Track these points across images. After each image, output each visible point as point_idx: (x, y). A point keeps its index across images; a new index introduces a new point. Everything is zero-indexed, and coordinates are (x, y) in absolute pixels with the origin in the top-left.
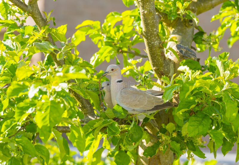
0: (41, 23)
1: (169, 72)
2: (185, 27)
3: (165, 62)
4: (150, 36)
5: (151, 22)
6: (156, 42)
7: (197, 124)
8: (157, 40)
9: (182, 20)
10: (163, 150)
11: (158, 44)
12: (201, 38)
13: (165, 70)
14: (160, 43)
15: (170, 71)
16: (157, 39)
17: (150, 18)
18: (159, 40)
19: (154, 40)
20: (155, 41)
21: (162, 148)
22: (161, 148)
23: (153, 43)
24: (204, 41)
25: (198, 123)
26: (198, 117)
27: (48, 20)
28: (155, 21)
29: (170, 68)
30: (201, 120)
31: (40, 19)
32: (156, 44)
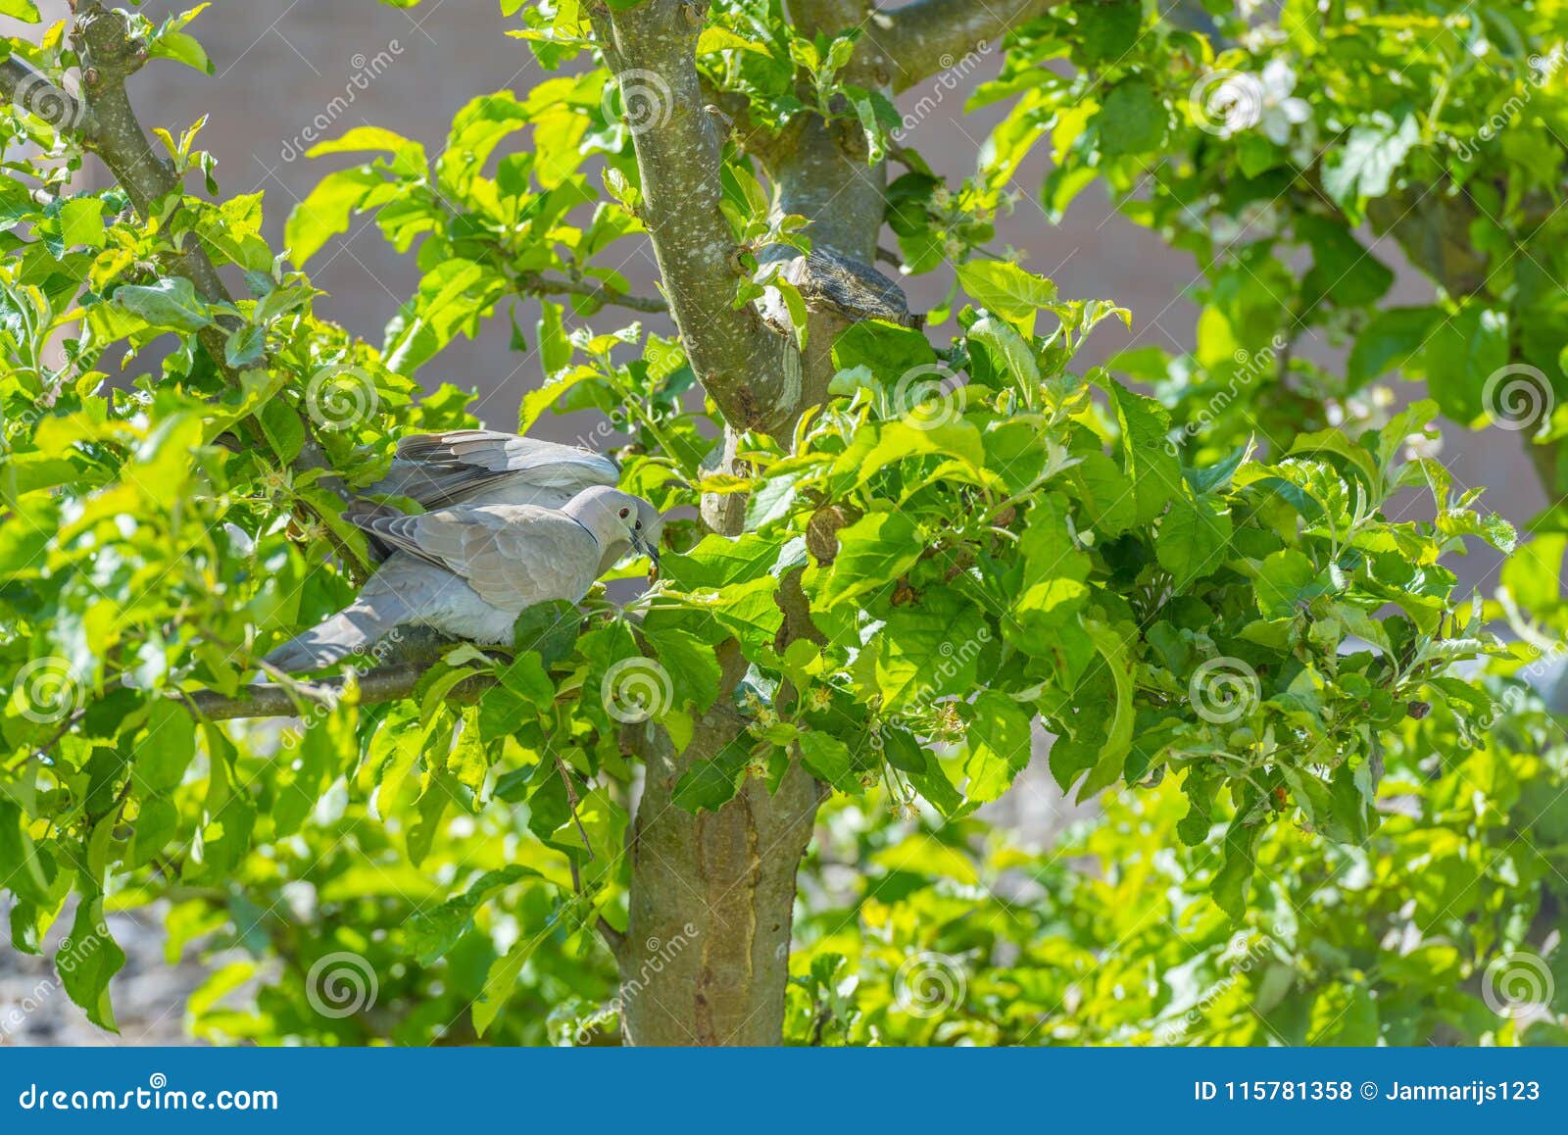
0: (146, 183)
1: (780, 391)
2: (842, 158)
3: (756, 340)
4: (681, 219)
5: (683, 154)
6: (708, 250)
7: (923, 650)
8: (714, 237)
9: (827, 124)
10: (767, 775)
11: (719, 255)
12: (922, 206)
13: (758, 380)
14: (729, 253)
15: (781, 385)
16: (713, 232)
17: (674, 133)
18: (724, 235)
19: (698, 238)
20: (706, 244)
21: (765, 766)
22: (760, 767)
23: (694, 252)
24: (937, 219)
25: (926, 645)
26: (929, 613)
27: (179, 170)
28: (700, 147)
29: (781, 370)
30: (943, 626)
31: (142, 164)
32: (711, 256)
